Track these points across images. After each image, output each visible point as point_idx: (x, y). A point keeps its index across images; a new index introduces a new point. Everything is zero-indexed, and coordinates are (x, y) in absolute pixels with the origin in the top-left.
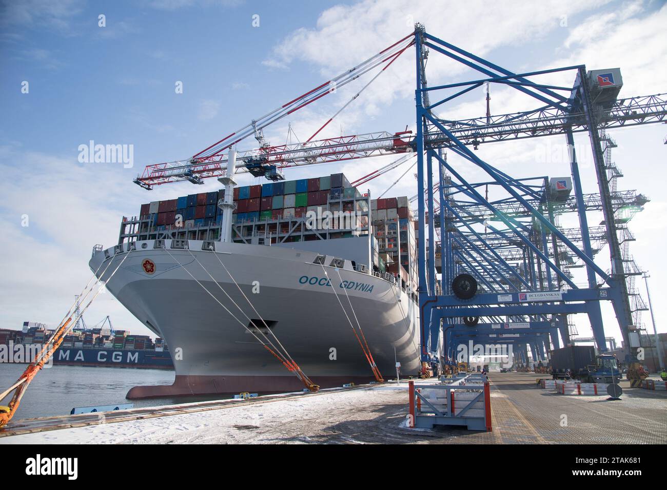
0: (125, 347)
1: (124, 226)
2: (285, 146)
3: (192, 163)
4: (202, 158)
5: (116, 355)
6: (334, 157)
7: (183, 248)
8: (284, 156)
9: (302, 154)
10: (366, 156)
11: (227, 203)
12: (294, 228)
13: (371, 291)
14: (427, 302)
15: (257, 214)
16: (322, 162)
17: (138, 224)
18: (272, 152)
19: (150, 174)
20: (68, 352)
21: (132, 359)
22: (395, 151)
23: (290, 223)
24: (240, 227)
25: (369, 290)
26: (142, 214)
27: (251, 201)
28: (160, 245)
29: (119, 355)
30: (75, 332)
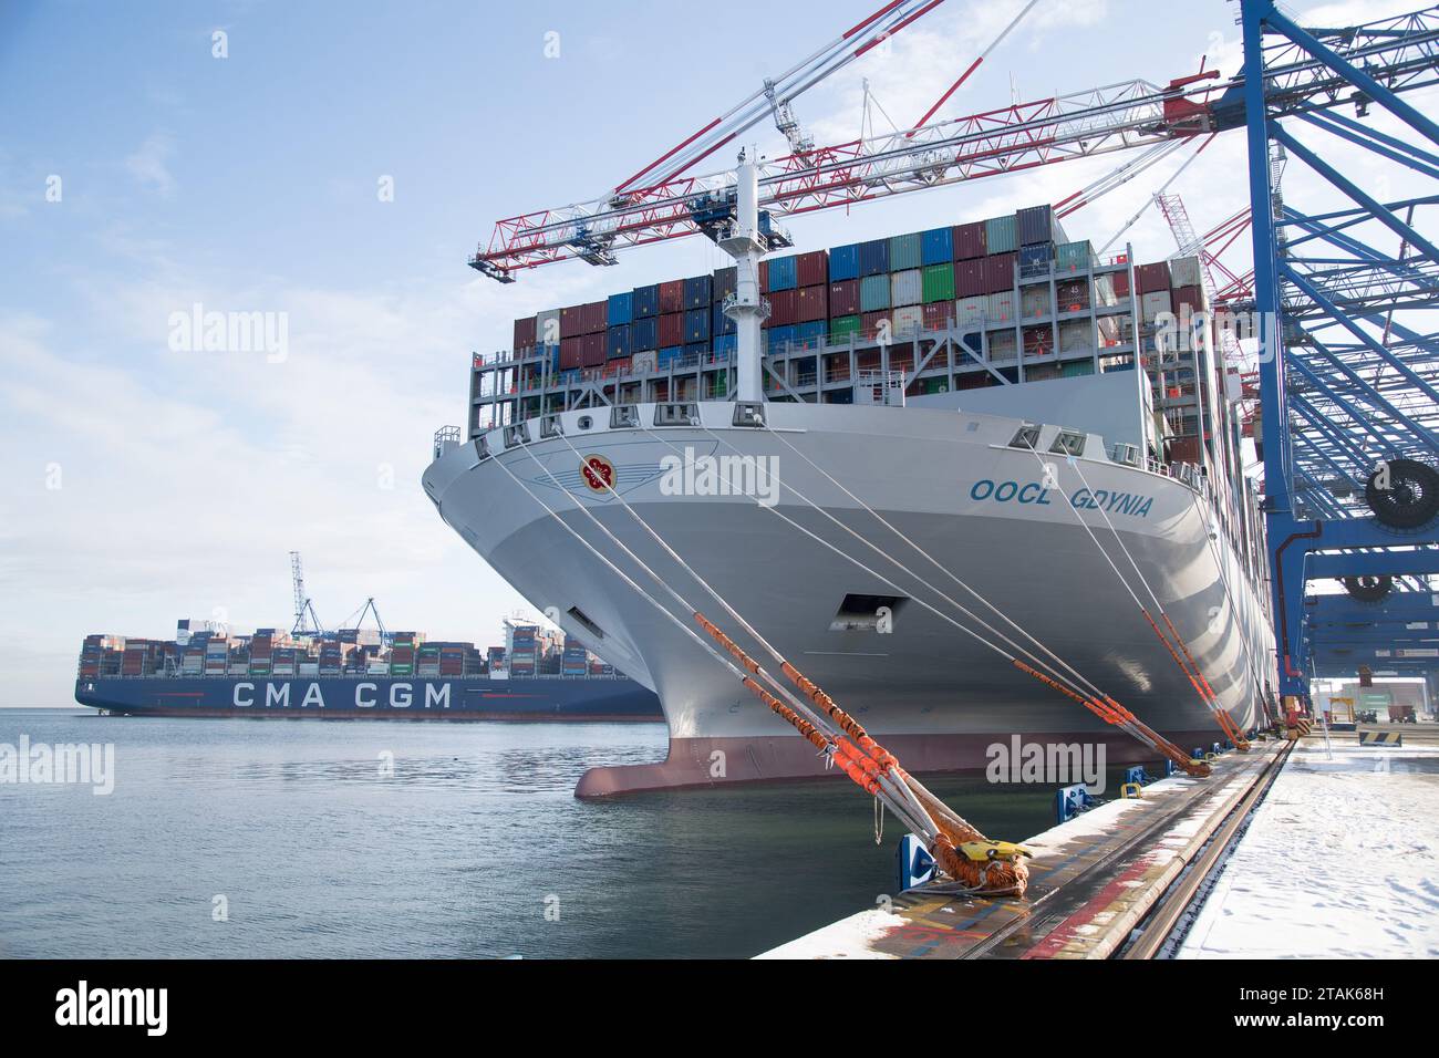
0: (417, 672)
1: (477, 376)
2: (859, 142)
3: (614, 205)
4: (640, 191)
5: (399, 691)
6: (994, 163)
7: (689, 425)
8: (855, 173)
9: (905, 162)
10: (1084, 154)
11: (747, 304)
12: (928, 358)
13: (1145, 512)
14: (1291, 538)
15: (822, 325)
16: (960, 180)
17: (511, 370)
18: (825, 163)
19: (508, 243)
20: (286, 688)
21: (437, 699)
22: (1165, 133)
23: (915, 344)
24: (783, 361)
25: (1141, 510)
26: (518, 346)
27: (803, 294)
28: (624, 419)
29: (405, 691)
30: (298, 639)
